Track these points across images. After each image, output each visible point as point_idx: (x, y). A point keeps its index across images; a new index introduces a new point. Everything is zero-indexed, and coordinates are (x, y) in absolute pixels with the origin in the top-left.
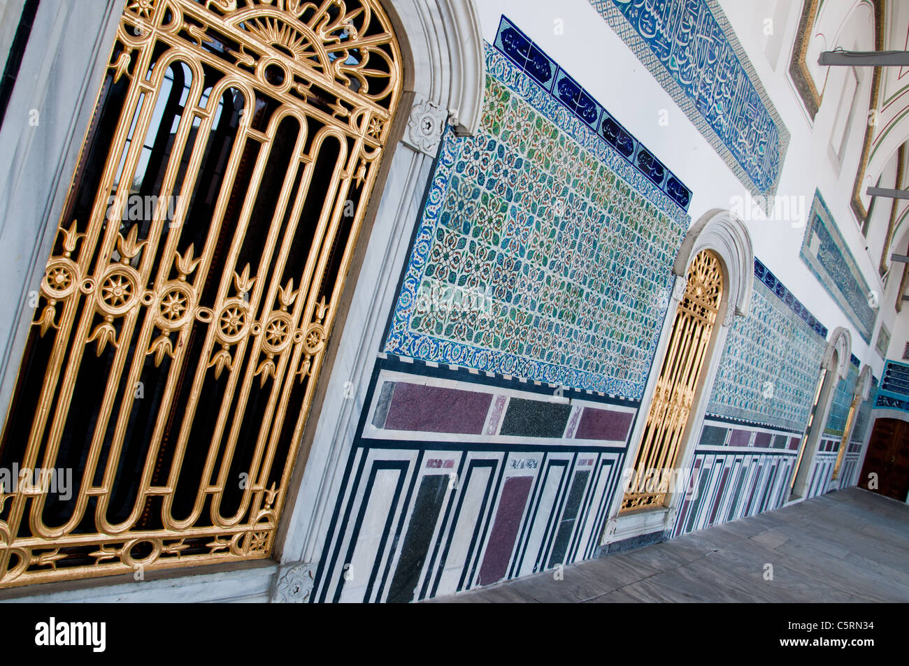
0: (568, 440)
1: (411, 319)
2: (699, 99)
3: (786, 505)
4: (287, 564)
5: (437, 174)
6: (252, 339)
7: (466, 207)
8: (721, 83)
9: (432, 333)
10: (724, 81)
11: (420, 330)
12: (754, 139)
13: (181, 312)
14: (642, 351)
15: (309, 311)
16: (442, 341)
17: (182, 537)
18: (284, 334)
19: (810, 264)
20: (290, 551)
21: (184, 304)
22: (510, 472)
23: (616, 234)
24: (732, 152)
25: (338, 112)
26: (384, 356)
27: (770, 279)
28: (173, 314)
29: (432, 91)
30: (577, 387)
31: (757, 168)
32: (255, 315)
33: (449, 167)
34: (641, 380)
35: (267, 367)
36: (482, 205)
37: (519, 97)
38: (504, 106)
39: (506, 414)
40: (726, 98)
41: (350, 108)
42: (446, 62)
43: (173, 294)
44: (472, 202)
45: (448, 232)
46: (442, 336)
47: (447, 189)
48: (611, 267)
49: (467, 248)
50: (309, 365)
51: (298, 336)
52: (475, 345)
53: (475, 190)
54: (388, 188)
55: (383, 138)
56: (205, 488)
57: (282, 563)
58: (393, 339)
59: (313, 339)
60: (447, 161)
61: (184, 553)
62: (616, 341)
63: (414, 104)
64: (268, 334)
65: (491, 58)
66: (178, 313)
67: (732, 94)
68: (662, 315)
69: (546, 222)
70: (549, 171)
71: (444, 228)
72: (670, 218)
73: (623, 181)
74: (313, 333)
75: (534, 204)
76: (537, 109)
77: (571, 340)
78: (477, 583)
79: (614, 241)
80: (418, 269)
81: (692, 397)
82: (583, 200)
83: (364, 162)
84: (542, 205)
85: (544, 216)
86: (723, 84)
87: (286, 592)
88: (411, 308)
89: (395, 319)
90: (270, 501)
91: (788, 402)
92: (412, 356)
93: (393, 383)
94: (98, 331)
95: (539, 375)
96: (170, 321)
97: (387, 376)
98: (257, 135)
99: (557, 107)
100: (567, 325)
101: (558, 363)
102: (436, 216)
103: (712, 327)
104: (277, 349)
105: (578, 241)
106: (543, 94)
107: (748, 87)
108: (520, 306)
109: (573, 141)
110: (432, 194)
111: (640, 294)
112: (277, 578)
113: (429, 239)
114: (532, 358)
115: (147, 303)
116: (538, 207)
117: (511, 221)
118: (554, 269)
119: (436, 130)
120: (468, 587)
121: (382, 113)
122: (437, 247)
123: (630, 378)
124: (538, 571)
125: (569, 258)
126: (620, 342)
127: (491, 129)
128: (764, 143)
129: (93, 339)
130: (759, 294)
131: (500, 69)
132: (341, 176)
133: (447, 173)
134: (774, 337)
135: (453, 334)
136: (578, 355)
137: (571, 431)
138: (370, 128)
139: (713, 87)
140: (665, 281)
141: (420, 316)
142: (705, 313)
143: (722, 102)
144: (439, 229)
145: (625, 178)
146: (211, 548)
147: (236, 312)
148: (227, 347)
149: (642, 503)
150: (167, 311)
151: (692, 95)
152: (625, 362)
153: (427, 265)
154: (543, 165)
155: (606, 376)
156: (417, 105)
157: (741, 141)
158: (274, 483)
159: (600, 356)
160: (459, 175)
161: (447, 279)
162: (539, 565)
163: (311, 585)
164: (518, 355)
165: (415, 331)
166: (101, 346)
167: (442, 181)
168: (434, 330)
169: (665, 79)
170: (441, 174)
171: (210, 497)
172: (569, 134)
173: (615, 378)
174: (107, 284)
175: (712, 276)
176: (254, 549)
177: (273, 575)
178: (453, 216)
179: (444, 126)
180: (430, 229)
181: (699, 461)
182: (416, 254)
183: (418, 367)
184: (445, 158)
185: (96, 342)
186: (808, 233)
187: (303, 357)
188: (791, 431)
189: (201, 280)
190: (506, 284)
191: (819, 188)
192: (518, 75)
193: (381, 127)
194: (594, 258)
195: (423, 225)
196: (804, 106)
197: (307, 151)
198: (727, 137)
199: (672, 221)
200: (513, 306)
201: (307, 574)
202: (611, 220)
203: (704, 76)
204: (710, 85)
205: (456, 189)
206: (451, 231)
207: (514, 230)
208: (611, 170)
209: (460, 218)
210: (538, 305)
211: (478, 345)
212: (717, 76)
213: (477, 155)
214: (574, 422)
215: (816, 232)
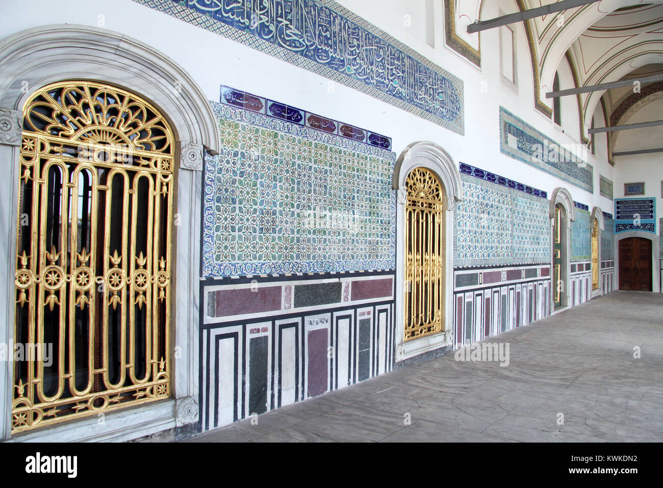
0: (346, 302)
1: (214, 256)
2: (377, 83)
3: (553, 313)
4: (180, 398)
5: (206, 179)
6: (128, 287)
7: (230, 190)
8: (392, 69)
9: (230, 261)
10: (394, 67)
11: (222, 261)
12: (432, 93)
13: (88, 281)
14: (385, 240)
15: (156, 265)
16: (238, 264)
17: (119, 392)
18: (145, 280)
19: (513, 155)
20: (180, 391)
21: (88, 277)
22: (308, 328)
23: (340, 177)
24: (416, 105)
25: (143, 164)
26: (204, 279)
27: (479, 173)
28: (83, 283)
29: (191, 137)
30: (341, 270)
31: (441, 108)
32: (126, 274)
33: (213, 173)
34: (390, 257)
35: (140, 299)
36: (240, 187)
37: (245, 124)
38: (237, 131)
39: (295, 295)
40: (399, 77)
41: (149, 159)
42: (194, 121)
43: (81, 273)
44: (233, 187)
45: (223, 206)
46: (237, 261)
47: (215, 184)
48: (342, 197)
49: (237, 211)
50: (164, 293)
51: (153, 280)
52: (260, 261)
53: (232, 180)
54: (180, 193)
55: (172, 169)
56: (123, 366)
57: (177, 398)
58: (207, 269)
59: (162, 279)
60: (210, 170)
61: (122, 401)
62: (362, 238)
63: (182, 147)
64: (136, 282)
65: (221, 109)
66: (86, 282)
67: (403, 72)
68: (394, 215)
69: (286, 184)
70: (279, 156)
71: (220, 205)
72: (379, 158)
73: (335, 146)
74: (161, 276)
75: (275, 177)
76: (259, 126)
77: (327, 245)
78: (308, 396)
79: (340, 182)
80: (211, 229)
81: (441, 259)
82: (308, 165)
83: (165, 184)
84: (280, 176)
85: (284, 181)
86: (394, 69)
87: (183, 413)
88: (212, 251)
89: (204, 258)
90: (162, 367)
91: (527, 246)
92: (221, 276)
93: (214, 292)
94: (49, 299)
95: (310, 269)
96: (83, 286)
97: (208, 289)
98: (102, 187)
99: (272, 121)
100: (321, 237)
101: (322, 260)
102: (212, 200)
103: (441, 213)
104: (144, 288)
105: (312, 189)
106: (261, 117)
107: (415, 64)
108: (284, 234)
109: (291, 135)
110: (207, 190)
111: (370, 207)
112: (176, 406)
113: (212, 212)
114: (302, 261)
115: (69, 280)
116: (278, 178)
117: (262, 190)
118: (301, 208)
119: (199, 156)
120: (303, 398)
121: (167, 157)
122: (218, 216)
123: (381, 258)
124: (352, 383)
125: (309, 199)
126: (365, 238)
127: (233, 146)
128: (442, 93)
129: (47, 303)
130: (472, 184)
131: (228, 113)
132: (154, 194)
133: (212, 176)
134: (497, 208)
135: (243, 259)
136: (335, 252)
137: (346, 297)
138: (162, 166)
139: (386, 73)
140: (389, 195)
141: (219, 253)
142: (433, 206)
143: (396, 80)
144: (217, 206)
145: (335, 145)
146: (136, 397)
147: (116, 275)
148: (116, 293)
149: (423, 332)
150: (81, 282)
151: (371, 83)
152: (374, 249)
153: (215, 226)
154: (273, 154)
155: (361, 260)
156: (183, 148)
157: (420, 97)
158: (162, 358)
159: (352, 249)
160: (220, 175)
161: (230, 230)
162: (351, 380)
163: (197, 407)
164: (292, 261)
165: (219, 262)
166: (52, 306)
167: (211, 181)
168: (230, 259)
169: (346, 81)
170: (209, 178)
171: (128, 370)
172: (286, 132)
173: (369, 260)
174: (47, 276)
175: (430, 182)
176: (161, 394)
177: (174, 405)
178: (223, 197)
179: (202, 154)
180: (211, 207)
181: (460, 298)
182: (207, 223)
183: (227, 281)
184: (209, 169)
185: (49, 304)
186: (503, 136)
187: (159, 289)
188: (538, 264)
189: (93, 263)
190: (269, 224)
191: (502, 106)
192: (240, 112)
193: (169, 164)
194: (328, 195)
195: (206, 206)
196: (468, 61)
197: (131, 187)
198: (408, 98)
199: (381, 158)
200: (278, 235)
201: (193, 402)
202: (333, 171)
203: (376, 70)
204: (383, 72)
205: (221, 182)
206: (224, 205)
207: (266, 194)
208: (323, 143)
209: (228, 197)
210: (296, 230)
211: (262, 261)
212: (387, 66)
213: (228, 162)
214: (346, 291)
215: (510, 133)
